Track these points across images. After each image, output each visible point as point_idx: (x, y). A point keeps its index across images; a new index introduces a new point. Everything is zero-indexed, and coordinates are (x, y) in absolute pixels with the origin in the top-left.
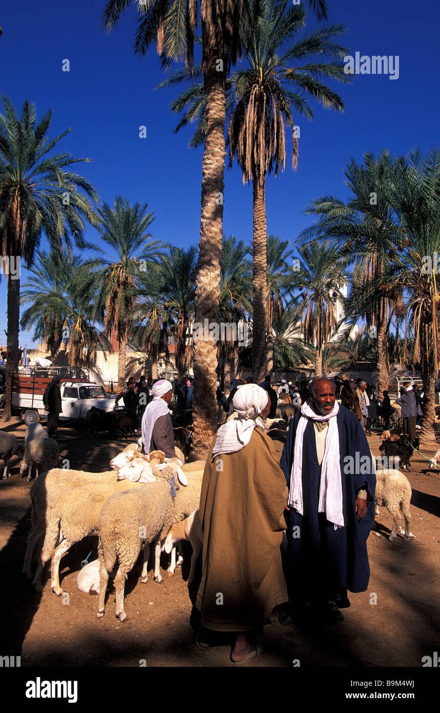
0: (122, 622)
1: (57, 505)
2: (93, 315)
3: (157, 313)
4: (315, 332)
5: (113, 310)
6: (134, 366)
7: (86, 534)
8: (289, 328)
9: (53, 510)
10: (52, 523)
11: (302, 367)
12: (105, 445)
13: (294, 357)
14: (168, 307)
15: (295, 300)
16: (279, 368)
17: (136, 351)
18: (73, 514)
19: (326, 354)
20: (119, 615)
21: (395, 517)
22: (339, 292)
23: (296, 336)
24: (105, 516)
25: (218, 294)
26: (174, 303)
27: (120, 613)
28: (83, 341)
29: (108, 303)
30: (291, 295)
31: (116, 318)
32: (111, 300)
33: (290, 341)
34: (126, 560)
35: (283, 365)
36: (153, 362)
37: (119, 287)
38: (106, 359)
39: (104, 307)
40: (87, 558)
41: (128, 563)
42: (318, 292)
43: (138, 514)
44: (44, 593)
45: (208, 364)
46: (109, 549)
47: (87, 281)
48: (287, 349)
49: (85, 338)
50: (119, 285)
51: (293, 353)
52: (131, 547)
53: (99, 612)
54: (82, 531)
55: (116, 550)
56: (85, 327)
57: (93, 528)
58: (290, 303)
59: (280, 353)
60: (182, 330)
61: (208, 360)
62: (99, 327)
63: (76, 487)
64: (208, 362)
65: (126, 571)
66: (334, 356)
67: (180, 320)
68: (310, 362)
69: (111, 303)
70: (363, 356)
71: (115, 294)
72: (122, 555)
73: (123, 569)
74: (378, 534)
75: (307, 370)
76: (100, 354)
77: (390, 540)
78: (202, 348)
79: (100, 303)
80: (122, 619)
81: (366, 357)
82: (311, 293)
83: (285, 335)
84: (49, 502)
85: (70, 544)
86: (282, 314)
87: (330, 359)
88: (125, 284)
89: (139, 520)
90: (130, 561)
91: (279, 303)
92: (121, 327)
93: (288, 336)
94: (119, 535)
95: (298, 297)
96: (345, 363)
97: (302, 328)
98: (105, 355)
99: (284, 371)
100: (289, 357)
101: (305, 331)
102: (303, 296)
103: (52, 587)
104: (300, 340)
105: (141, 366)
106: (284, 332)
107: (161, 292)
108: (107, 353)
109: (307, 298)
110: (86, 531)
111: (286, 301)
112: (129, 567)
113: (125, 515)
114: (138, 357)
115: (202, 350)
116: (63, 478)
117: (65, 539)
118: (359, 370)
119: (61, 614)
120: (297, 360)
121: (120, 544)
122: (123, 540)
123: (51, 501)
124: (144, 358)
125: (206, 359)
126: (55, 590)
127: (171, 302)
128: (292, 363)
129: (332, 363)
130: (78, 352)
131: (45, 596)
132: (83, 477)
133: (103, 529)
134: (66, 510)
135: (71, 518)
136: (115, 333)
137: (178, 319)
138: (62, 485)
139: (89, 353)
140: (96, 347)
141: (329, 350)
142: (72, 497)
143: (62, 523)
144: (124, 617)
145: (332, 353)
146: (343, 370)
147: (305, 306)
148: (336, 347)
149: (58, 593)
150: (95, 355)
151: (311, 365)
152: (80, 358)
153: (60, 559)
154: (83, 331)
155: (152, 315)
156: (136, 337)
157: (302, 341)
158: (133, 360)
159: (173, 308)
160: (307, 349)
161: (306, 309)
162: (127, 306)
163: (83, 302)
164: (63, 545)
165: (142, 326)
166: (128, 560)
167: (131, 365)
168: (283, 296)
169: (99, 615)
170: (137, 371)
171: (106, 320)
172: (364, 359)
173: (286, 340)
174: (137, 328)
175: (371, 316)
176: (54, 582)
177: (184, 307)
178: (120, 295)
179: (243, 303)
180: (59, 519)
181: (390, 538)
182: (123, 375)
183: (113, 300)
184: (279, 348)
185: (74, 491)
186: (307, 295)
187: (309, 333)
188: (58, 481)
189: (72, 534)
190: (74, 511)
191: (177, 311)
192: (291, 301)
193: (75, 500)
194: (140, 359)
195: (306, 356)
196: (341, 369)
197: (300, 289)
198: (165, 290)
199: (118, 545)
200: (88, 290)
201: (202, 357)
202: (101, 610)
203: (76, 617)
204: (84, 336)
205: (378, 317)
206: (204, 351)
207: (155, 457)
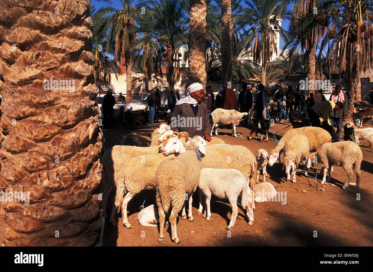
0: (177, 244)
1: (121, 169)
2: (107, 49)
3: (150, 46)
4: (261, 55)
5: (121, 44)
6: (136, 83)
7: (143, 188)
8: (241, 53)
9: (118, 173)
10: (119, 182)
11: (250, 80)
12: (129, 134)
13: (245, 73)
14: (160, 40)
15: (246, 33)
16: (235, 80)
17: (137, 73)
18: (133, 175)
19: (268, 71)
20: (174, 240)
21: (348, 173)
22: (278, 26)
23: (246, 58)
24: (161, 176)
25: (205, 24)
26: (164, 37)
27: (175, 239)
28: (100, 67)
29: (117, 39)
30: (244, 29)
31: (123, 49)
32: (119, 37)
33: (242, 62)
34: (177, 205)
35: (238, 79)
36: (149, 80)
37: (124, 28)
38: (117, 79)
39: (114, 42)
40: (144, 204)
41: (178, 207)
42: (264, 26)
43: (183, 173)
44: (119, 227)
45: (199, 75)
46: (165, 197)
47: (101, 24)
48: (241, 68)
49: (102, 65)
50: (124, 26)
51: (244, 71)
52: (180, 196)
53: (160, 238)
54: (140, 186)
55: (170, 198)
56: (102, 57)
57: (147, 184)
58: (243, 35)
59: (235, 70)
60: (171, 55)
61: (200, 72)
62: (111, 57)
63: (133, 157)
64: (200, 74)
65: (177, 212)
66: (273, 71)
67: (169, 49)
68: (256, 76)
69: (119, 39)
70: (294, 71)
71: (122, 32)
72: (174, 201)
73: (175, 210)
74: (333, 185)
75: (255, 81)
76: (113, 75)
77: (343, 189)
78: (195, 64)
79: (112, 39)
80: (177, 242)
81: (296, 72)
82: (258, 27)
83: (238, 58)
84: (115, 167)
85: (132, 195)
86: (237, 43)
87: (271, 73)
88: (129, 25)
89: (184, 178)
90: (180, 205)
91: (235, 35)
92: (128, 56)
93: (241, 59)
94: (172, 188)
95: (249, 30)
96: (281, 76)
97: (252, 52)
98: (116, 76)
99: (239, 83)
100: (242, 73)
101: (254, 53)
102: (253, 29)
103: (124, 223)
104: (250, 61)
105: (140, 83)
106: (238, 56)
107: (156, 29)
108: (118, 74)
109: (256, 30)
110: (142, 186)
111: (240, 33)
112: (179, 209)
113: (175, 174)
114: (138, 77)
115: (195, 65)
116: (124, 151)
117: (129, 192)
118: (292, 81)
119: (134, 240)
120: (247, 75)
121: (173, 194)
122: (175, 191)
123: (117, 167)
124: (142, 77)
125: (198, 72)
126: (126, 225)
127: (162, 36)
128: (244, 78)
129: (272, 76)
130: (98, 74)
131: (120, 228)
132: (137, 150)
133: (161, 184)
134: (127, 172)
135: (132, 178)
136: (123, 60)
137: (168, 48)
138: (124, 156)
139: (105, 76)
140: (109, 70)
141: (270, 67)
142: (131, 163)
143: (126, 181)
144: (178, 241)
145: (272, 70)
146: (281, 81)
147: (254, 36)
148: (275, 65)
149: (128, 227)
150: (110, 76)
151: (257, 78)
152: (100, 78)
153: (127, 205)
154: (100, 60)
155: (146, 47)
156: (137, 63)
157: (252, 63)
158: (135, 79)
159: (164, 40)
160: (254, 67)
161: (255, 39)
162: (130, 40)
163: (99, 39)
164: (128, 196)
165: (140, 55)
166: (178, 205)
167: (134, 82)
168: (238, 30)
169: (160, 240)
170: (138, 86)
171: (116, 51)
172: (294, 73)
173: (240, 61)
174: (137, 57)
175: (304, 41)
176: (125, 220)
177: (171, 39)
178: (125, 33)
179: (211, 35)
180: (123, 179)
181: (344, 188)
182: (130, 89)
183: (120, 37)
184: (235, 67)
185: (132, 160)
186: (255, 28)
187: (257, 56)
188: (121, 154)
189: (133, 188)
190: (133, 173)
191: (167, 42)
192: (244, 34)
193: (134, 166)
194: (140, 78)
195: (254, 72)
196: (279, 80)
197: (251, 25)
198: (158, 27)
199: (171, 195)
200: (103, 30)
201: (195, 70)
202: (161, 237)
203: (144, 242)
204: (101, 63)
205: (310, 42)
206: (197, 66)
207: (182, 136)
